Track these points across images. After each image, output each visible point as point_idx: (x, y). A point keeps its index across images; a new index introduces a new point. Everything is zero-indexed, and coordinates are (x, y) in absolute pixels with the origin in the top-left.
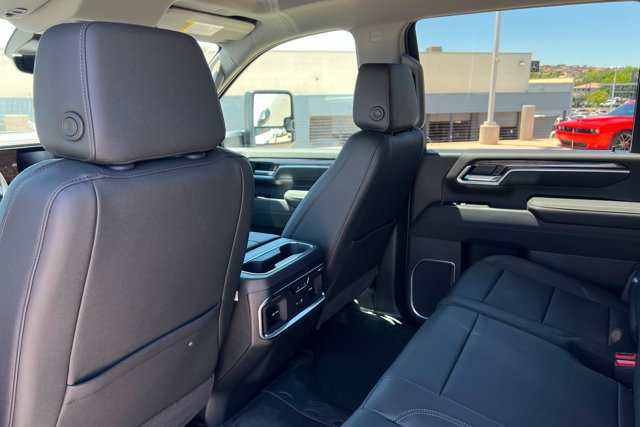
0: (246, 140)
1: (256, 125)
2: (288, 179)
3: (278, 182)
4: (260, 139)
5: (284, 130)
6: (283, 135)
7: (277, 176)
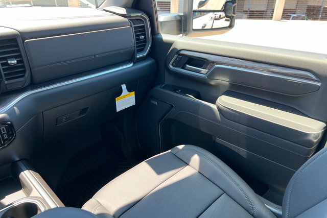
0: (183, 25)
1: (195, 7)
2: (223, 81)
3: (213, 83)
4: (197, 23)
5: (223, 14)
6: (220, 18)
7: (211, 76)
